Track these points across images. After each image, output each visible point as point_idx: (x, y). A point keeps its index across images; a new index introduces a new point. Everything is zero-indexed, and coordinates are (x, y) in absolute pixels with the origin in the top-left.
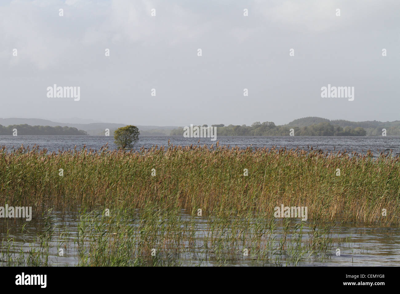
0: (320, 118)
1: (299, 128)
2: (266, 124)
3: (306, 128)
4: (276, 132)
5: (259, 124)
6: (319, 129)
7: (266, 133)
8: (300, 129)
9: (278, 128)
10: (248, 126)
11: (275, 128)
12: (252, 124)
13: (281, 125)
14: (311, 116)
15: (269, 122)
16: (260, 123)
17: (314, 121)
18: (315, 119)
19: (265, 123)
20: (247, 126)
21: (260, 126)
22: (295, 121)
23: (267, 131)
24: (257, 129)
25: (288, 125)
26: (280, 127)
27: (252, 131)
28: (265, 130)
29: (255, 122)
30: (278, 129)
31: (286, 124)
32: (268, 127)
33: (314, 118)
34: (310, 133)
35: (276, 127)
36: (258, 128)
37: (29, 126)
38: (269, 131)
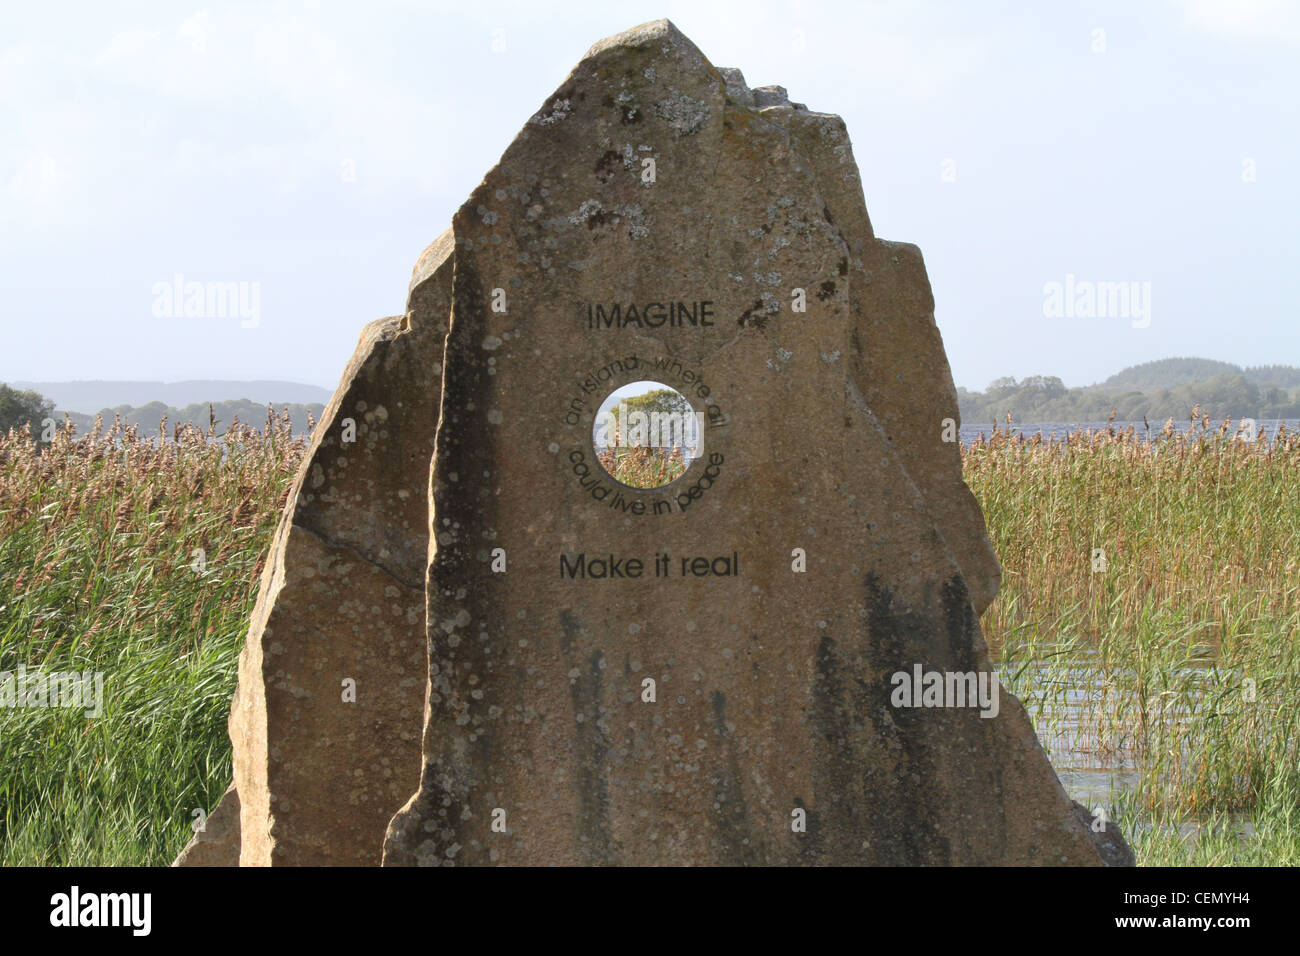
0: (1208, 362)
1: (1146, 395)
2: (1033, 384)
3: (1166, 396)
4: (1070, 408)
5: (1012, 385)
6: (1211, 396)
7: (1035, 413)
8: (1147, 399)
9: (1075, 396)
10: (975, 393)
11: (1065, 398)
12: (988, 385)
13: (1082, 386)
14: (1178, 356)
15: (1045, 378)
16: (1014, 381)
17: (1190, 373)
18: (1192, 366)
19: (1029, 380)
20: (969, 391)
21: (1014, 390)
22: (1128, 371)
23: (1039, 405)
24: (1004, 400)
25: (1102, 385)
26: (1079, 391)
27: (989, 407)
28: (1033, 405)
29: (999, 378)
30: (1073, 400)
31: (1098, 382)
32: (1042, 395)
33: (1188, 360)
34: (1180, 411)
35: (1067, 391)
36: (1009, 398)
37: (255, 404)
38: (1043, 407)
